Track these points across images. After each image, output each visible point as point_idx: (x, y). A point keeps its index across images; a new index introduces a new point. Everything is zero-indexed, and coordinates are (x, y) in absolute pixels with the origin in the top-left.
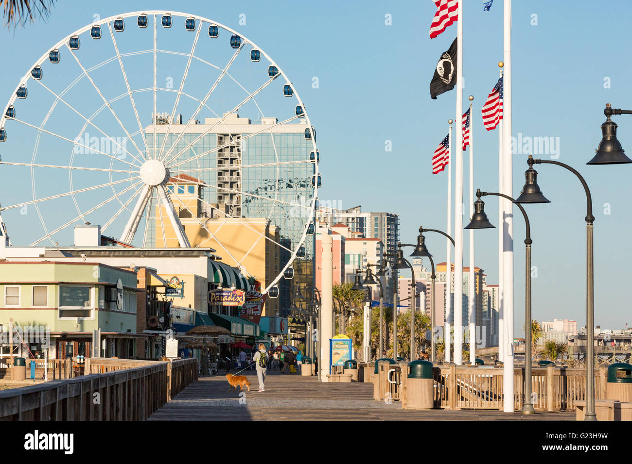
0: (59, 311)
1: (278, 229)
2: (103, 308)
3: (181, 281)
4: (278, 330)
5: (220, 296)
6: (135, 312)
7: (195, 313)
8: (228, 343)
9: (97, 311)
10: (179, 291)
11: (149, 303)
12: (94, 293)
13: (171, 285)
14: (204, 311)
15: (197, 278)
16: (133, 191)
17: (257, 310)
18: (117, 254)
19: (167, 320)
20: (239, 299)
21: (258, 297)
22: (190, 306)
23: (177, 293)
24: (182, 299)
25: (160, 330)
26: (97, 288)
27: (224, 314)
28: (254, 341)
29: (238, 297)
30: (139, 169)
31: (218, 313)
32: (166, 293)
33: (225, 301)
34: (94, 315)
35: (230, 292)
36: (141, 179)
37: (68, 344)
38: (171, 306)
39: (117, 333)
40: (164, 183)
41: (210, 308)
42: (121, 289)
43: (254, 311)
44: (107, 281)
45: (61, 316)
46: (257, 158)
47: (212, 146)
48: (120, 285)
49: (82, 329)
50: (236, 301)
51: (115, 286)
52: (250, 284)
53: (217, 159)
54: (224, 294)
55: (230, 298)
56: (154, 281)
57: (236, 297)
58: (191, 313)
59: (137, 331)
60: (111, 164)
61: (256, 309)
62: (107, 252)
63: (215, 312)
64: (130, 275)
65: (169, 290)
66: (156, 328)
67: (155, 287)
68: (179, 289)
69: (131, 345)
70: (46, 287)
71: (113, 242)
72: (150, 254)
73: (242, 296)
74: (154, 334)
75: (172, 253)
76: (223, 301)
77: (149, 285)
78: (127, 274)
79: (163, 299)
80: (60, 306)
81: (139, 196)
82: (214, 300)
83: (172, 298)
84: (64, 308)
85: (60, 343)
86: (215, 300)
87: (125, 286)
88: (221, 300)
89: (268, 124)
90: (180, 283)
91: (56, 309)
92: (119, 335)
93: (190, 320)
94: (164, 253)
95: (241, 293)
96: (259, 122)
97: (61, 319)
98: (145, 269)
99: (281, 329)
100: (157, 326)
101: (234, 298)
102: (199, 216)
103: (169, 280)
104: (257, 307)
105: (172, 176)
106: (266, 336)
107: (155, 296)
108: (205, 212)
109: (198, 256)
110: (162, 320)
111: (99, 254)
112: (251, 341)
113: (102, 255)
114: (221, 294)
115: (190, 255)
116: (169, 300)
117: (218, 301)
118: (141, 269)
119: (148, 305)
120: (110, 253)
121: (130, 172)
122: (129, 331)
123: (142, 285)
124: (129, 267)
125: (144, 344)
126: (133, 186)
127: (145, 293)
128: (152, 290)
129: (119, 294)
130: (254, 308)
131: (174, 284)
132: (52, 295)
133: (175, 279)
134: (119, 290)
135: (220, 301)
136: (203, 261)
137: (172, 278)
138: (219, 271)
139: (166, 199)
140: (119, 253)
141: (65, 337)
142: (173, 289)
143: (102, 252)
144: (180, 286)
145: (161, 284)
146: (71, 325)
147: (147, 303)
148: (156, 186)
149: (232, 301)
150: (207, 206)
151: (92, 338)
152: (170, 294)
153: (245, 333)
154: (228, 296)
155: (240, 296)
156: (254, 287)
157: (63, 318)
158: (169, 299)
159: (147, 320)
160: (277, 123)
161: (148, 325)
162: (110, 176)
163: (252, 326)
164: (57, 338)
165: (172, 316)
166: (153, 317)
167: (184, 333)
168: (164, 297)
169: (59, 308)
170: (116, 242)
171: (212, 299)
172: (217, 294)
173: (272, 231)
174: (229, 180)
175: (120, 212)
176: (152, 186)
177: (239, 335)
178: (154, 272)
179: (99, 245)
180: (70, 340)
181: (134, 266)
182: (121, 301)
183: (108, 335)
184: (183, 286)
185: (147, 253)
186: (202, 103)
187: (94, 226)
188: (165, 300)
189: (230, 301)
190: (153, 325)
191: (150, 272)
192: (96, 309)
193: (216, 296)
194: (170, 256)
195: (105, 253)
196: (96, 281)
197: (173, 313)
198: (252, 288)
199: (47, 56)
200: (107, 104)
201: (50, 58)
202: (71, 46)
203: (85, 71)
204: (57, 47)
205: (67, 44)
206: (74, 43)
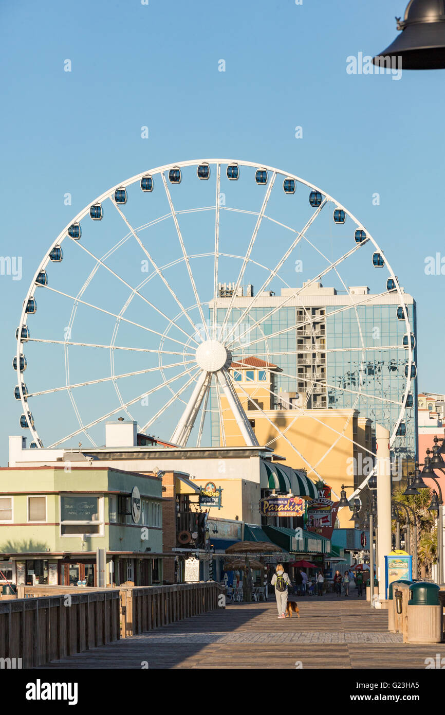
0: (60, 526)
1: (369, 422)
2: (115, 522)
3: (219, 488)
4: (358, 545)
5: (275, 505)
6: (160, 527)
7: (243, 526)
8: (288, 561)
9: (107, 526)
10: (216, 500)
11: (179, 515)
12: (103, 503)
13: (206, 493)
14: (256, 524)
15: (245, 483)
16: (187, 377)
17: (328, 521)
18: (152, 455)
19: (202, 536)
20: (297, 508)
21: (328, 506)
22: (237, 518)
23: (214, 502)
24: (219, 509)
25: (193, 547)
26: (107, 499)
27: (285, 526)
28: (323, 559)
29: (296, 506)
30: (194, 352)
31: (276, 525)
32: (200, 502)
33: (281, 511)
34: (103, 530)
35: (287, 499)
36: (196, 363)
37: (72, 566)
38: (206, 519)
39: (131, 552)
40: (226, 368)
41: (264, 520)
42: (138, 499)
43: (323, 522)
44: (120, 489)
45: (63, 533)
46: (344, 335)
47: (290, 322)
48: (136, 494)
49: (89, 548)
50: (294, 511)
51: (130, 495)
52: (318, 489)
53: (296, 337)
54: (280, 502)
55: (287, 507)
56: (185, 489)
57: (294, 506)
58: (238, 526)
59: (164, 549)
60: (162, 344)
61: (326, 519)
62: (141, 454)
63: (270, 525)
64: (152, 481)
65: (204, 498)
66: (187, 546)
67: (187, 495)
68: (216, 497)
69: (156, 566)
70: (45, 497)
71: (152, 441)
72: (193, 455)
73: (301, 504)
74: (185, 552)
75: (219, 453)
76: (278, 511)
77: (179, 493)
78: (148, 480)
79: (197, 510)
80: (62, 520)
81: (194, 384)
82: (267, 510)
83: (208, 508)
84: (66, 522)
85: (63, 566)
86: (269, 510)
87: (144, 494)
88: (276, 510)
89: (356, 296)
90: (216, 490)
91: (57, 524)
92: (133, 554)
93: (237, 535)
94: (209, 454)
95: (300, 500)
96: (345, 292)
97: (63, 536)
98: (172, 474)
99: (362, 544)
100: (189, 543)
101: (291, 507)
102: (272, 408)
103: (203, 487)
104: (327, 517)
105: (235, 361)
106: (342, 553)
107: (188, 506)
108: (279, 402)
109: (248, 457)
110: (195, 535)
111: (131, 455)
112: (320, 559)
113: (134, 457)
114: (276, 502)
115: (241, 455)
116: (204, 511)
117: (271, 511)
118: (166, 474)
119: (177, 518)
120: (144, 455)
121: (184, 354)
122: (148, 549)
123: (169, 493)
124: (152, 472)
125: (174, 564)
126: (187, 372)
127: (174, 502)
128: (183, 499)
129: (135, 505)
130: (323, 518)
131: (209, 492)
132: (52, 507)
133: (210, 485)
134: (136, 500)
135: (274, 511)
136: (255, 462)
137: (207, 485)
138: (275, 475)
139: (227, 388)
140: (155, 455)
141: (69, 559)
142: (209, 497)
143: (135, 454)
144: (217, 494)
145: (193, 491)
146: (75, 544)
147: (176, 515)
148: (215, 373)
149: (290, 511)
150: (282, 395)
151: (96, 559)
152: (205, 504)
153: (310, 550)
154: (285, 505)
155: (298, 505)
156: (323, 493)
157: (65, 535)
158: (204, 509)
159: (177, 536)
160: (368, 293)
161: (178, 542)
162: (160, 358)
163: (320, 541)
164: (59, 560)
165: (208, 531)
166: (184, 532)
167: (224, 551)
168: (198, 508)
169: (61, 523)
170: (156, 441)
171: (265, 508)
172: (270, 502)
173: (362, 423)
174: (311, 364)
175: (171, 402)
176: (210, 372)
177: (302, 552)
178: (185, 477)
179: (134, 445)
180: (74, 562)
181: (157, 471)
183: (121, 555)
184: (220, 494)
185: (189, 454)
186: (272, 272)
187: (129, 422)
188: (199, 511)
189: (287, 511)
190: (184, 542)
191: (180, 477)
192: (106, 524)
193: (270, 505)
194: (217, 458)
195: (138, 455)
196: (105, 488)
197: (209, 526)
198: (321, 495)
199: (87, 211)
200: (158, 271)
201: (91, 214)
202: (117, 200)
203: (132, 231)
204: (99, 200)
205: (111, 198)
206: (120, 197)
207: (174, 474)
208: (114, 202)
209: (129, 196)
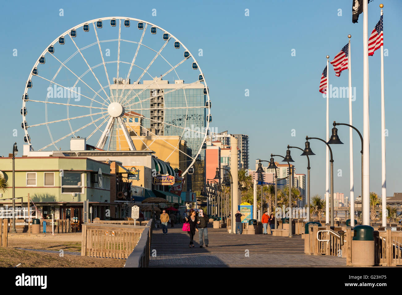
0: (61, 188)
1: (186, 142)
2: (90, 187)
3: (138, 170)
4: (191, 200)
5: (160, 179)
6: (109, 189)
7: (144, 189)
8: (164, 207)
9: (86, 189)
10: (137, 176)
11: (118, 183)
12: (83, 176)
13: (132, 172)
14: (150, 189)
15: (146, 168)
17: (180, 188)
18: (96, 154)
19: (129, 194)
20: (171, 181)
21: (180, 180)
22: (141, 186)
23: (135, 177)
24: (138, 181)
25: (125, 200)
26: (86, 174)
27: (161, 190)
28: (178, 206)
29: (170, 180)
30: (107, 107)
31: (157, 189)
32: (128, 177)
33: (163, 182)
34: (84, 191)
35: (166, 177)
36: (108, 113)
37: (67, 209)
38: (131, 185)
39: (98, 202)
40: (121, 115)
41: (153, 186)
42: (101, 175)
43: (178, 188)
44: (92, 169)
45: (63, 192)
46: (174, 102)
47: (147, 96)
48: (100, 172)
50: (169, 182)
51: (97, 173)
52: (175, 172)
53: (150, 103)
54: (162, 178)
55: (166, 181)
56: (121, 170)
57: (169, 180)
58: (142, 189)
59: (111, 201)
60: (91, 104)
61: (179, 187)
63: (155, 189)
64: (106, 166)
65: (130, 175)
66: (122, 199)
67: (121, 174)
68: (136, 174)
70: (53, 173)
71: (94, 148)
72: (116, 155)
73: (173, 179)
74: (121, 203)
75: (129, 154)
76: (161, 182)
77: (117, 172)
78: (104, 165)
79: (127, 181)
80: (62, 185)
81: (107, 123)
82: (156, 182)
83: (132, 180)
84: (65, 186)
85: (62, 209)
86: (157, 182)
87: (104, 173)
88: (160, 182)
89: (178, 84)
90: (137, 171)
91: (60, 187)
92: (100, 204)
93: (142, 194)
94: (124, 154)
95: (172, 177)
96: (174, 83)
97: (63, 194)
98: (115, 162)
99: (193, 199)
100: (123, 198)
101: (168, 180)
102: (141, 135)
103: (130, 169)
104: (180, 186)
105: (126, 112)
106: (184, 203)
107: (121, 179)
108: (144, 132)
109: (146, 156)
110: (126, 194)
111: (85, 154)
112: (176, 206)
113: (87, 155)
114: (160, 178)
115: (140, 155)
116: (130, 182)
117: (158, 182)
118: (113, 162)
119: (117, 185)
120: (92, 154)
121: (102, 108)
122: (106, 201)
123: (113, 172)
124: (105, 161)
125: (115, 208)
126: (103, 117)
127: (115, 177)
128: (119, 175)
129: (100, 177)
130: (178, 186)
131: (133, 172)
132: (57, 178)
133: (133, 169)
134: (100, 175)
135: (159, 182)
136: (148, 158)
137: (132, 168)
138: (158, 164)
139: (122, 125)
141: (66, 205)
142: (133, 174)
143: (87, 154)
144: (137, 173)
145: (125, 171)
146: (69, 198)
147: (116, 184)
148: (116, 118)
149: (167, 182)
150: (145, 130)
151: (83, 206)
152: (131, 178)
153: (174, 202)
154: (164, 179)
155: (171, 179)
156: (178, 174)
157: (64, 193)
158: (130, 181)
159: (117, 194)
160: (184, 83)
161: (117, 197)
162: (91, 110)
163: (177, 198)
164: (60, 206)
165: (132, 192)
166: (120, 192)
167: (141, 202)
168: (127, 180)
169: (62, 186)
170: (96, 148)
171: (154, 181)
172: (157, 178)
173: (183, 143)
174: (157, 116)
175: (95, 131)
176: (114, 117)
177: (170, 203)
178: (120, 164)
179: (85, 150)
180: (69, 207)
181: (108, 160)
182: (101, 182)
183: (93, 204)
184: (139, 173)
185: (114, 154)
186: (145, 71)
187: (82, 138)
188: (127, 182)
189: (166, 182)
190: (120, 197)
191: (118, 164)
192: (85, 187)
193: (157, 179)
194: (128, 156)
195: (89, 154)
196: (85, 168)
197: (133, 190)
198: (177, 175)
199: (57, 40)
200: (90, 69)
201: (59, 41)
202: (72, 35)
203: (79, 50)
204: (63, 35)
205: (69, 34)
206: (73, 33)
207: (116, 162)
208: (70, 36)
209: (77, 33)
